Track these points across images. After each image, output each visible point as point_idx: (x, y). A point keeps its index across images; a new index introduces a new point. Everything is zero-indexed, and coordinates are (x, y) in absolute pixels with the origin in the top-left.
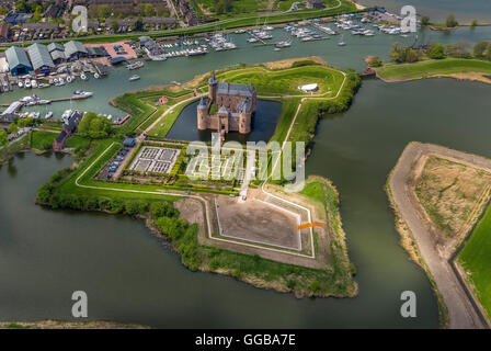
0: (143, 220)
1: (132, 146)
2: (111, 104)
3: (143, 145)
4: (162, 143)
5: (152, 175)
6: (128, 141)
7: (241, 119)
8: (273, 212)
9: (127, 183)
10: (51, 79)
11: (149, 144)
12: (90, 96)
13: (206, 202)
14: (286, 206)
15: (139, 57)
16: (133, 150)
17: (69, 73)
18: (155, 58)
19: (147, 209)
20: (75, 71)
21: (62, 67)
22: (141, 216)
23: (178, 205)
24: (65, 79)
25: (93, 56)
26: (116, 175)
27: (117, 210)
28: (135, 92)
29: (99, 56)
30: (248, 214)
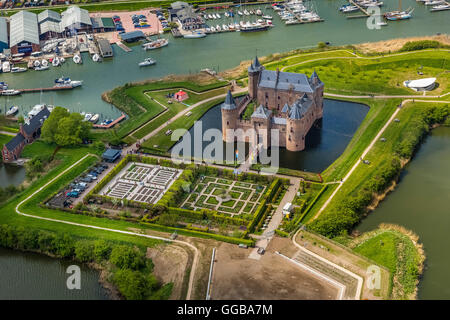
0: (98, 272)
1: (114, 161)
2: (104, 99)
3: (130, 160)
4: (159, 159)
5: (130, 205)
6: (110, 153)
7: (288, 128)
8: (301, 276)
9: (89, 214)
10: (31, 60)
11: (139, 160)
12: (78, 87)
13: (197, 253)
14: (325, 269)
15: (166, 32)
16: (112, 167)
17: (58, 52)
18: (189, 34)
19: (105, 255)
20: (67, 51)
21: (51, 44)
22: (97, 266)
23: (153, 253)
24: (50, 61)
25: (99, 30)
26: (77, 202)
27: (63, 252)
28: (142, 81)
29: (107, 30)
30: (259, 277)
